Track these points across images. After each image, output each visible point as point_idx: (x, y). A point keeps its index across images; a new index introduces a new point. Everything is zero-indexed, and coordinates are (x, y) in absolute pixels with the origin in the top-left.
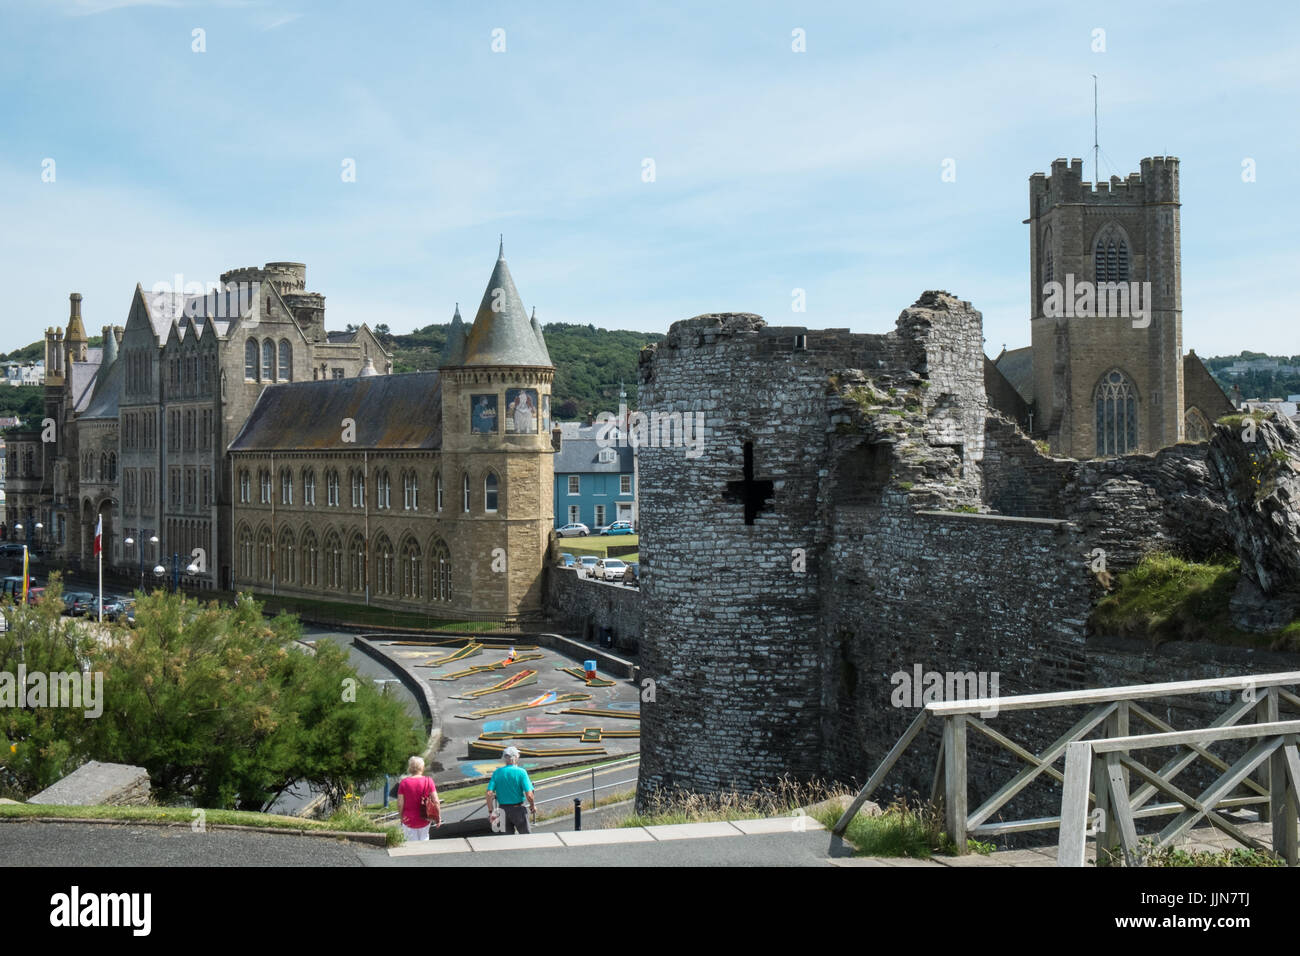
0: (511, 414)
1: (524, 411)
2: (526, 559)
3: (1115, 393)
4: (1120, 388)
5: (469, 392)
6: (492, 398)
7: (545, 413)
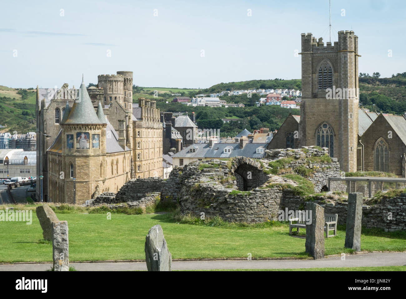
0: (78, 142)
1: (83, 141)
2: (84, 196)
3: (325, 132)
4: (327, 131)
5: (66, 134)
6: (72, 136)
7: (94, 142)
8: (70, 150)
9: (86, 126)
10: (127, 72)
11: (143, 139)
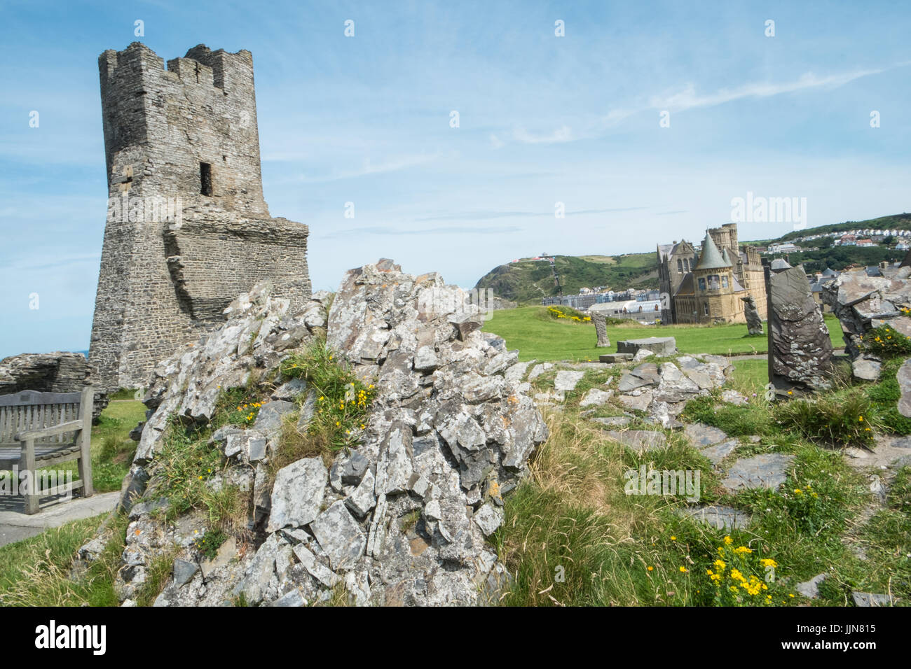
0: (710, 284)
1: (714, 282)
5: (698, 278)
6: (704, 279)
7: (724, 282)
8: (703, 291)
9: (716, 269)
10: (731, 224)
11: (751, 281)
